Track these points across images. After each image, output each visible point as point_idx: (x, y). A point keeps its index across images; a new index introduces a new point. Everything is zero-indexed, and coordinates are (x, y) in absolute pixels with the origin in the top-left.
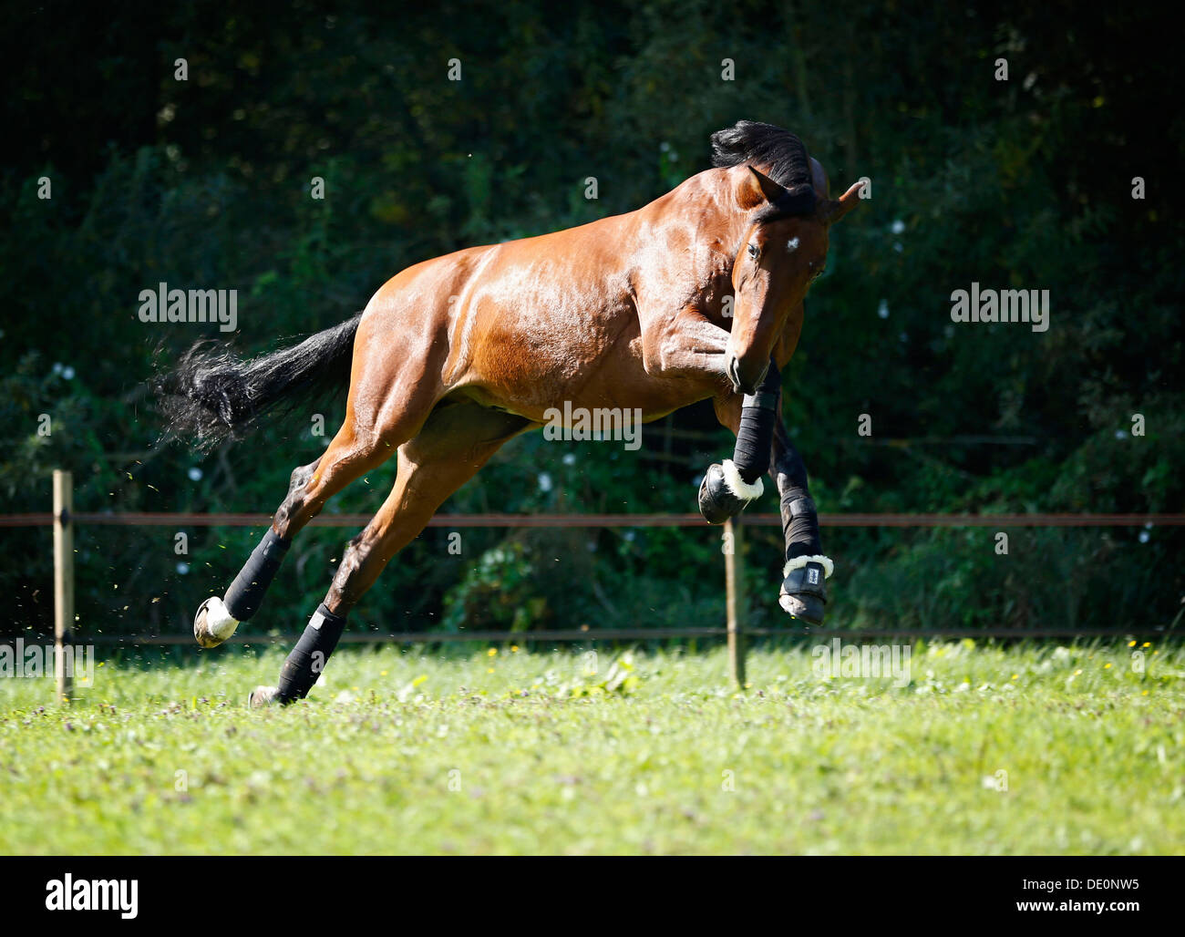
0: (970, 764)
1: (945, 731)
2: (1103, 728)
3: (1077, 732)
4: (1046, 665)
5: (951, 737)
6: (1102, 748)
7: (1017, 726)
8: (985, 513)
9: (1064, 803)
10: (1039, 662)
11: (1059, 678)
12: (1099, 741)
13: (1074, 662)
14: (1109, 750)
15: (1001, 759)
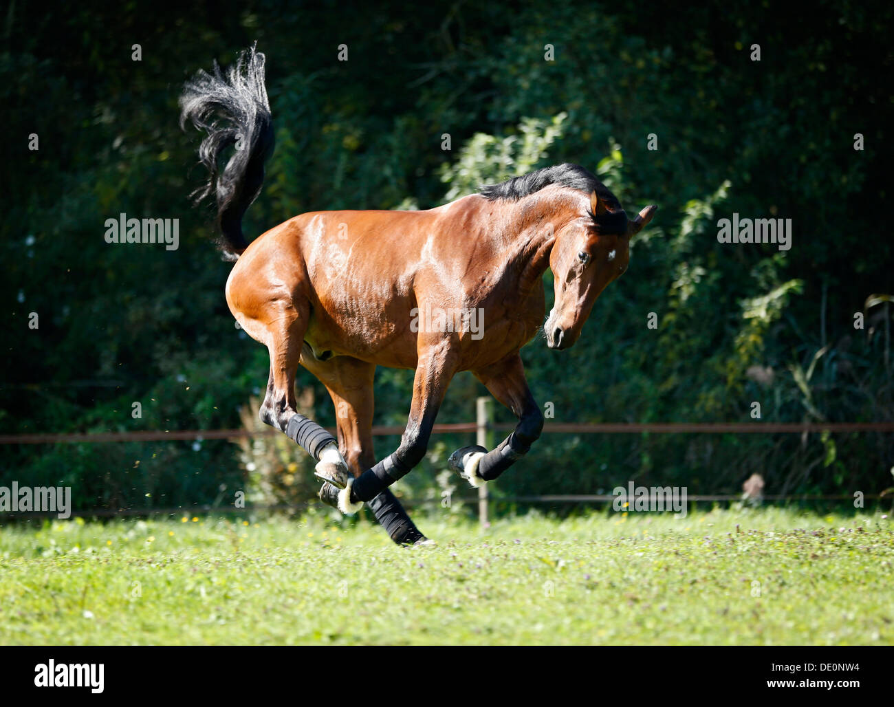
0: (75, 603)
1: (59, 581)
2: (165, 575)
3: (147, 578)
4: (132, 534)
5: (63, 584)
6: (164, 589)
7: (108, 575)
8: (91, 433)
9: (138, 626)
10: (126, 532)
11: (140, 543)
12: (162, 584)
13: (150, 532)
14: (169, 590)
15: (97, 599)
